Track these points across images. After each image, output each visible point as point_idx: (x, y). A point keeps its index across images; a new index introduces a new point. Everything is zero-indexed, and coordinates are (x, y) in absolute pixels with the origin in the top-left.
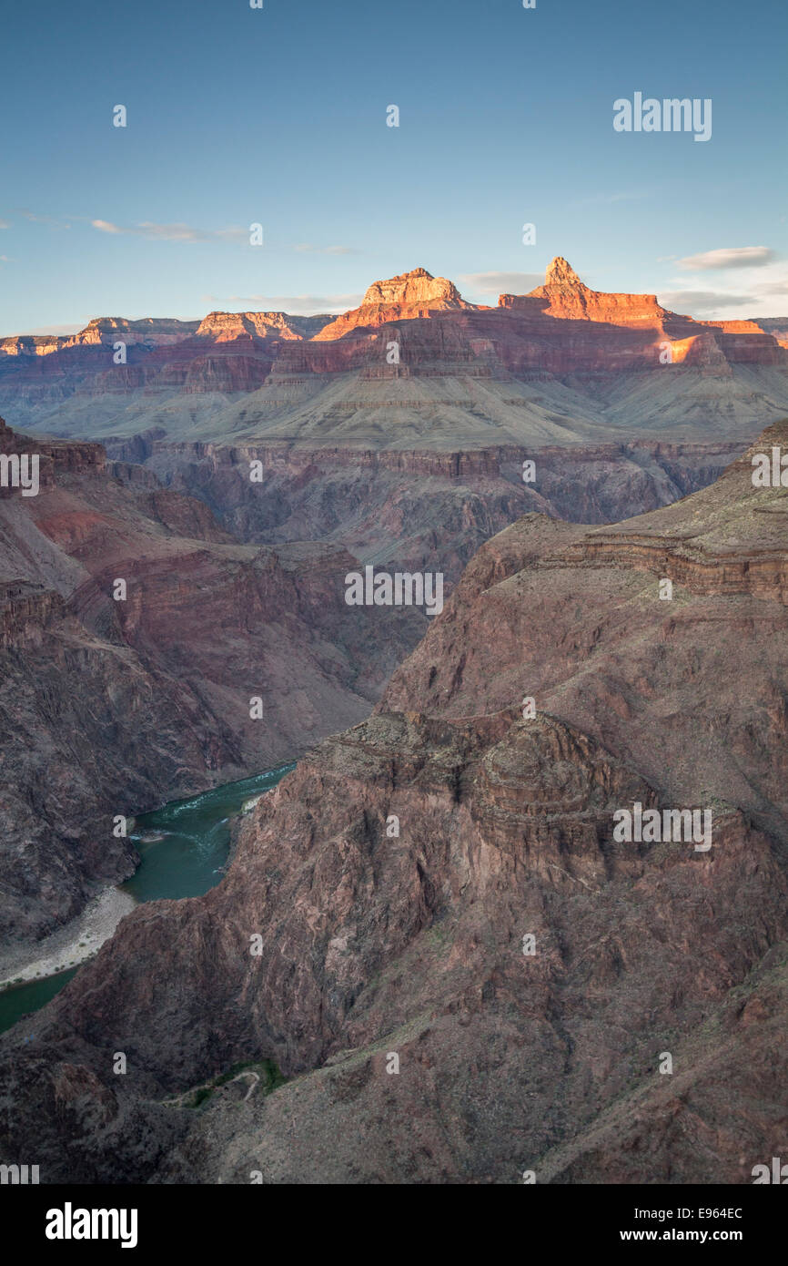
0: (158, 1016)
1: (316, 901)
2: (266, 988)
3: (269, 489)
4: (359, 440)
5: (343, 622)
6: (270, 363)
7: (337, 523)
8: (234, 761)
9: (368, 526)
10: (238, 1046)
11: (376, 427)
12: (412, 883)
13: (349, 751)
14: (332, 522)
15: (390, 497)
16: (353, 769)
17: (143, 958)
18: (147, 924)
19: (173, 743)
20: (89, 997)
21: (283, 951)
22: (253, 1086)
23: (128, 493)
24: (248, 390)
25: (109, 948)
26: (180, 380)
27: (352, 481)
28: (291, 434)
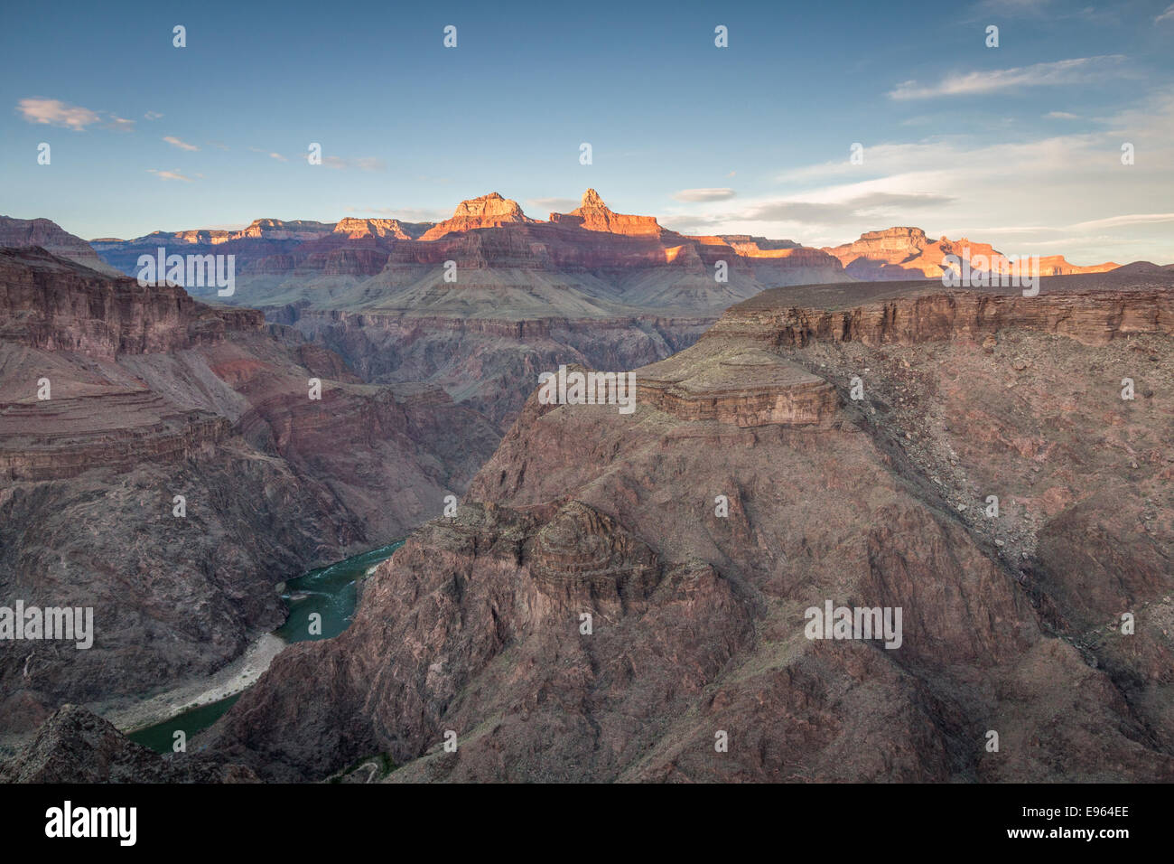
0: (302, 726)
1: (419, 638)
2: (383, 702)
3: (386, 344)
4: (451, 311)
5: (439, 440)
6: (388, 256)
7: (435, 369)
8: (360, 540)
9: (458, 372)
10: (362, 744)
11: (464, 302)
12: (489, 622)
13: (443, 531)
14: (432, 369)
15: (473, 352)
16: (447, 543)
17: (291, 685)
18: (294, 659)
19: (315, 527)
20: (249, 715)
21: (395, 674)
22: (373, 773)
23: (281, 346)
24: (371, 274)
25: (265, 678)
26: (321, 265)
27: (446, 340)
28: (403, 306)
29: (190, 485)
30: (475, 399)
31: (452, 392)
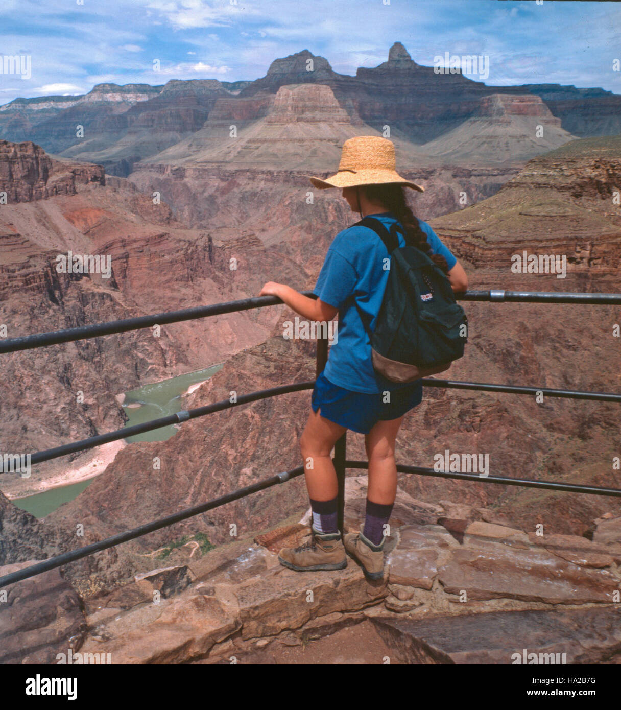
0: (140, 507)
1: (233, 446)
2: (203, 494)
3: (206, 194)
4: (263, 163)
5: (251, 280)
6: (207, 113)
7: (248, 217)
8: (183, 362)
9: (268, 219)
10: (186, 526)
11: (275, 155)
12: (292, 438)
13: (255, 358)
14: (244, 216)
15: (281, 201)
16: (259, 369)
17: (131, 475)
18: (133, 455)
19: (147, 350)
20: (100, 495)
21: (213, 474)
22: (194, 549)
23: (119, 197)
24: (194, 130)
25: (111, 468)
26: (150, 124)
27: (259, 190)
28: (221, 159)
29: (51, 312)
30: (283, 244)
31: (263, 237)
